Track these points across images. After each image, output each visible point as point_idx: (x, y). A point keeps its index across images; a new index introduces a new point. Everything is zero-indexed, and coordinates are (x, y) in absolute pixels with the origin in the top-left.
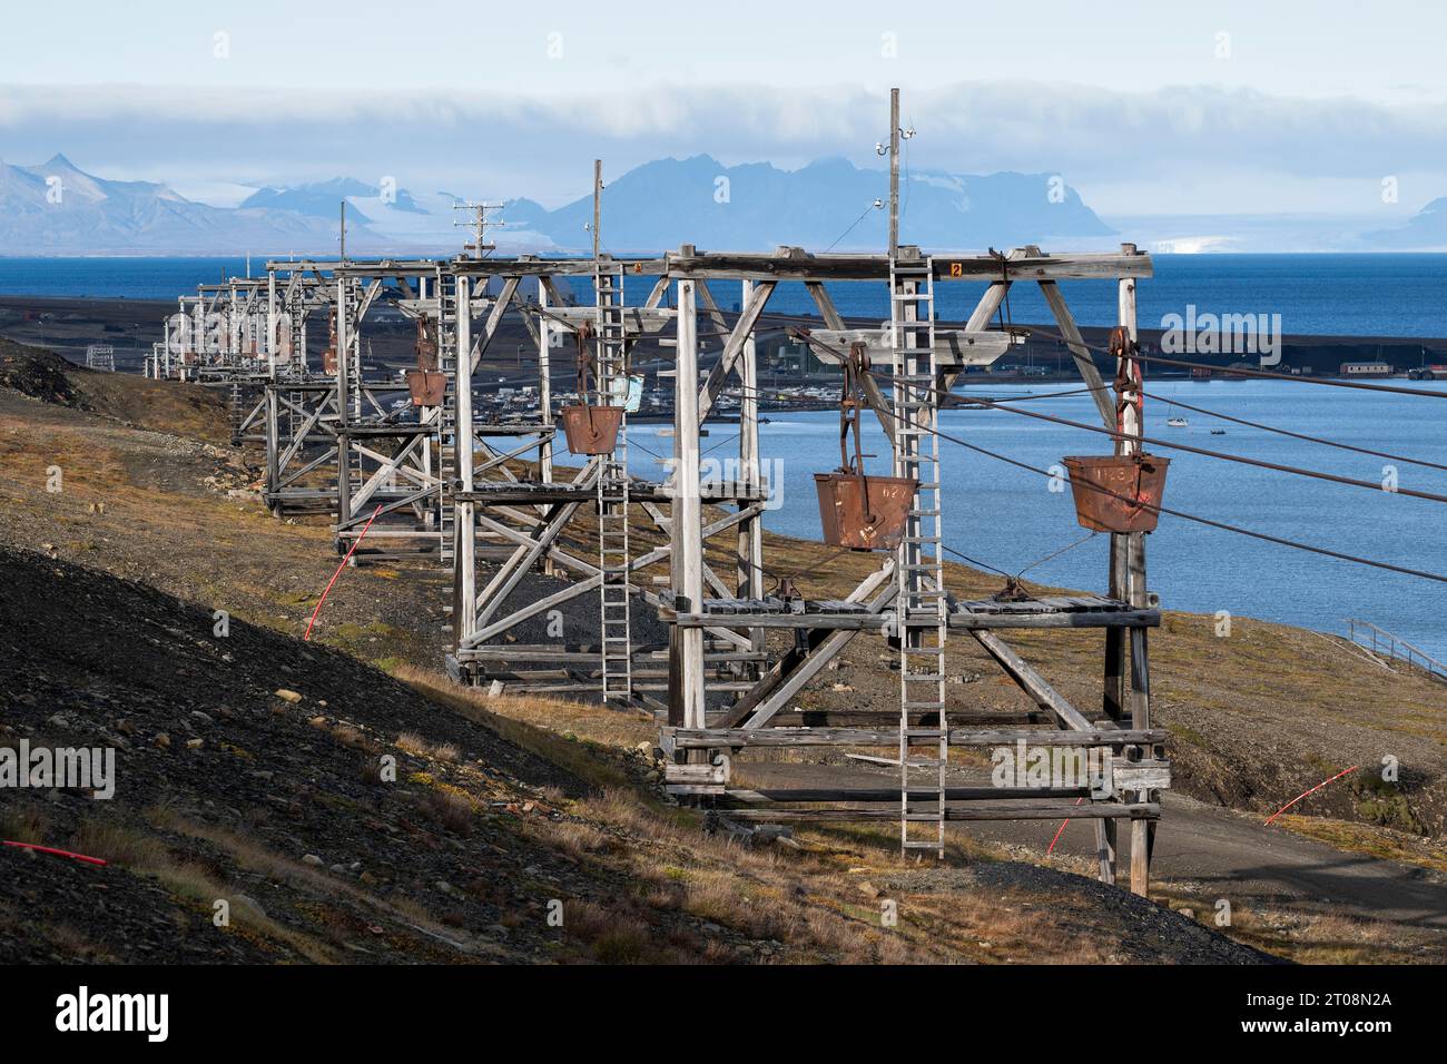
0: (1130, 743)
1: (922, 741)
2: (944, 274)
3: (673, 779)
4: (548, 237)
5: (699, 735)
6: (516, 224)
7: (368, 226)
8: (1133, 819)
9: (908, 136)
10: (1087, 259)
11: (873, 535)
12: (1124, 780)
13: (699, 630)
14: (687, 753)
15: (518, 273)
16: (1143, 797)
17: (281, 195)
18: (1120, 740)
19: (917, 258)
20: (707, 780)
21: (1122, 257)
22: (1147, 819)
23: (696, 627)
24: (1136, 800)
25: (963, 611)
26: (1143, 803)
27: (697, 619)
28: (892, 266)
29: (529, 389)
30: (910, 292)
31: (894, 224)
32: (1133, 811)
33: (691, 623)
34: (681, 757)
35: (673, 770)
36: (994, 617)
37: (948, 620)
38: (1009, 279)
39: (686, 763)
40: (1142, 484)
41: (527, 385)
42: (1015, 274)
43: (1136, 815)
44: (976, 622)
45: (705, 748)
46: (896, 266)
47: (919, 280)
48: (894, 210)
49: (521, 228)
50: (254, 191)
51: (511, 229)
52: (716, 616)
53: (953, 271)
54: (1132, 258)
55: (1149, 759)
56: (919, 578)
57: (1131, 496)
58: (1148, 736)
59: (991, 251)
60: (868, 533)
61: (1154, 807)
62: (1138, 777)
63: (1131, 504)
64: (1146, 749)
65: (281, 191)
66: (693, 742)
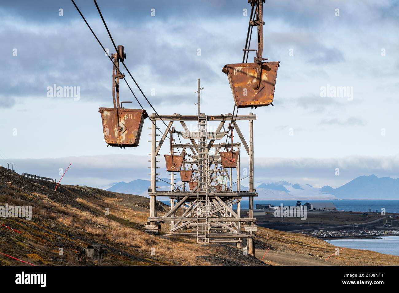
0: (248, 221)
1: (202, 220)
2: (210, 119)
3: (147, 228)
4: (333, 195)
5: (153, 219)
6: (326, 192)
7: (289, 193)
8: (249, 238)
9: (202, 89)
10: (242, 116)
11: (174, 168)
12: (247, 229)
13: (154, 196)
14: (150, 223)
15: (185, 147)
16: (251, 233)
17: (267, 185)
18: (246, 220)
19: (204, 116)
20: (154, 228)
21: (250, 116)
22: (252, 238)
23: (153, 195)
24: (250, 234)
25: (212, 192)
26: (251, 235)
27: (153, 193)
28: (198, 117)
29: (322, 231)
30: (202, 123)
31: (199, 109)
32: (249, 236)
33: (151, 194)
34: (149, 224)
35: (147, 226)
36: (218, 193)
37: (208, 194)
38: (224, 120)
39: (150, 225)
40: (233, 157)
41: (321, 230)
42: (225, 119)
43: (250, 237)
44: (214, 194)
45: (154, 221)
46: (199, 117)
47: (204, 120)
48: (199, 105)
49: (327, 193)
50: (260, 184)
51: (325, 193)
52: (157, 193)
53: (212, 118)
54: (252, 116)
55: (252, 225)
56: (202, 185)
57: (231, 159)
58: (252, 220)
59: (221, 114)
60: (173, 167)
61: (254, 235)
62: (250, 229)
63: (231, 161)
64: (252, 223)
65: (267, 184)
66: (151, 220)
